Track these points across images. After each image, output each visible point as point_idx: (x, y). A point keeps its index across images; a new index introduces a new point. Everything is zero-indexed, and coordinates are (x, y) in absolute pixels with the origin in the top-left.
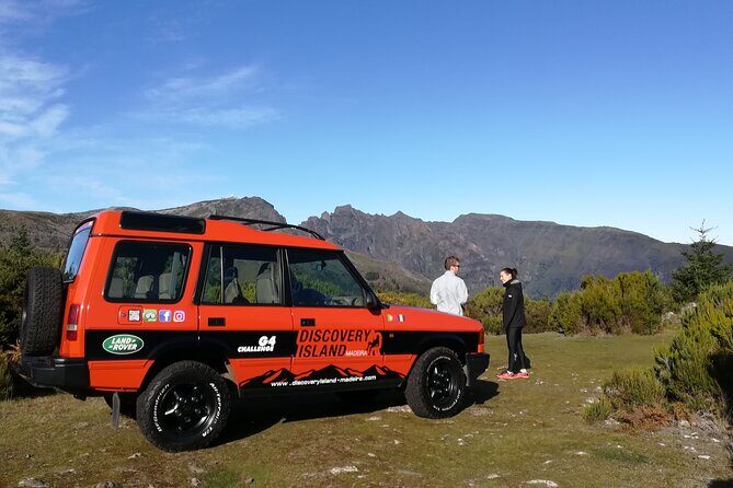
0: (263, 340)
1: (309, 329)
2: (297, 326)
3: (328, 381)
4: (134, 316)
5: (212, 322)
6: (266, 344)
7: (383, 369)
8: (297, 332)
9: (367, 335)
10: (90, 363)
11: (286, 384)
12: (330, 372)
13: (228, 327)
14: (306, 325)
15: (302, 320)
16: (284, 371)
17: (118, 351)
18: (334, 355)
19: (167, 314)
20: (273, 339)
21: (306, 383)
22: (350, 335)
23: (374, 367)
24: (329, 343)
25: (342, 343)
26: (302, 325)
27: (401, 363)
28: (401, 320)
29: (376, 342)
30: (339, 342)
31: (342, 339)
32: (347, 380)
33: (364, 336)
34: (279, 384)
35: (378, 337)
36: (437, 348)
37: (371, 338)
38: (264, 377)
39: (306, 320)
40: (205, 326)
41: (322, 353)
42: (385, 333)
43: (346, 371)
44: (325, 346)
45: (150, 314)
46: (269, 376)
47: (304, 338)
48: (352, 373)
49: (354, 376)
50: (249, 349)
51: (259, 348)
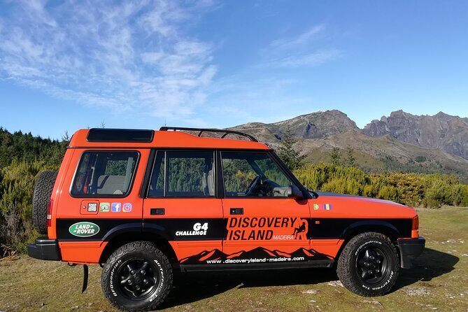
0: (197, 226)
1: (238, 217)
2: (227, 215)
3: (258, 260)
4: (92, 208)
5: (153, 211)
6: (200, 229)
7: (310, 251)
8: (227, 220)
9: (293, 222)
10: (60, 243)
11: (220, 262)
12: (259, 252)
13: (168, 215)
14: (235, 213)
15: (231, 210)
16: (217, 250)
17: (81, 234)
18: (262, 238)
19: (118, 206)
20: (206, 224)
21: (237, 261)
22: (276, 222)
23: (301, 249)
24: (257, 229)
25: (269, 229)
26: (231, 213)
27: (329, 247)
28: (328, 208)
29: (302, 228)
30: (266, 228)
31: (269, 226)
32: (276, 260)
33: (290, 223)
34: (214, 262)
35: (304, 223)
36: (367, 234)
37: (298, 224)
38: (200, 256)
39: (235, 209)
40: (147, 215)
41: (250, 237)
42: (311, 221)
43: (274, 252)
44: (253, 231)
45: (105, 206)
46: (204, 255)
47: (233, 225)
48: (279, 254)
49: (282, 257)
50: (185, 233)
51: (194, 232)
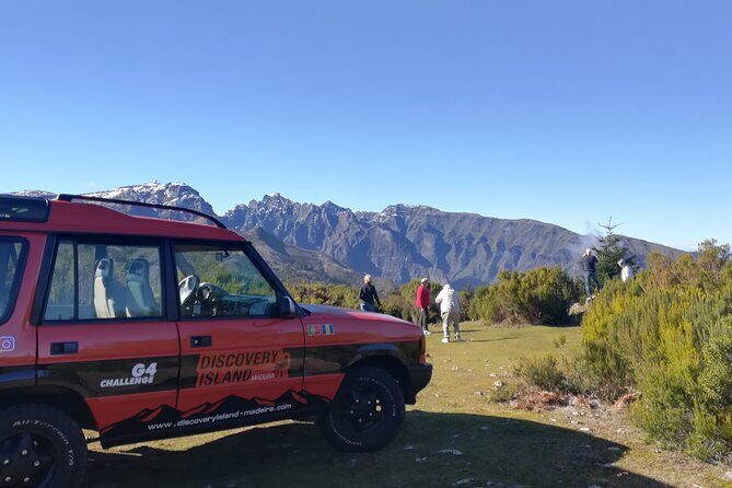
0: (138, 371)
2: (187, 348)
3: (228, 416)
5: (58, 348)
6: (143, 373)
7: (300, 394)
9: (274, 357)
11: (169, 425)
12: (231, 403)
13: (82, 355)
14: (199, 345)
15: (193, 338)
16: (165, 407)
18: (238, 379)
20: (154, 365)
21: (197, 421)
22: (256, 358)
23: (290, 392)
24: (233, 369)
25: (248, 367)
26: (193, 345)
29: (284, 363)
30: (244, 367)
31: (248, 364)
32: (253, 412)
33: (271, 357)
34: (158, 426)
35: (286, 357)
38: (138, 417)
39: (199, 338)
40: (46, 356)
41: (225, 379)
43: (252, 400)
44: (229, 372)
46: (145, 416)
48: (259, 402)
49: (262, 407)
50: (117, 383)
51: (132, 380)
